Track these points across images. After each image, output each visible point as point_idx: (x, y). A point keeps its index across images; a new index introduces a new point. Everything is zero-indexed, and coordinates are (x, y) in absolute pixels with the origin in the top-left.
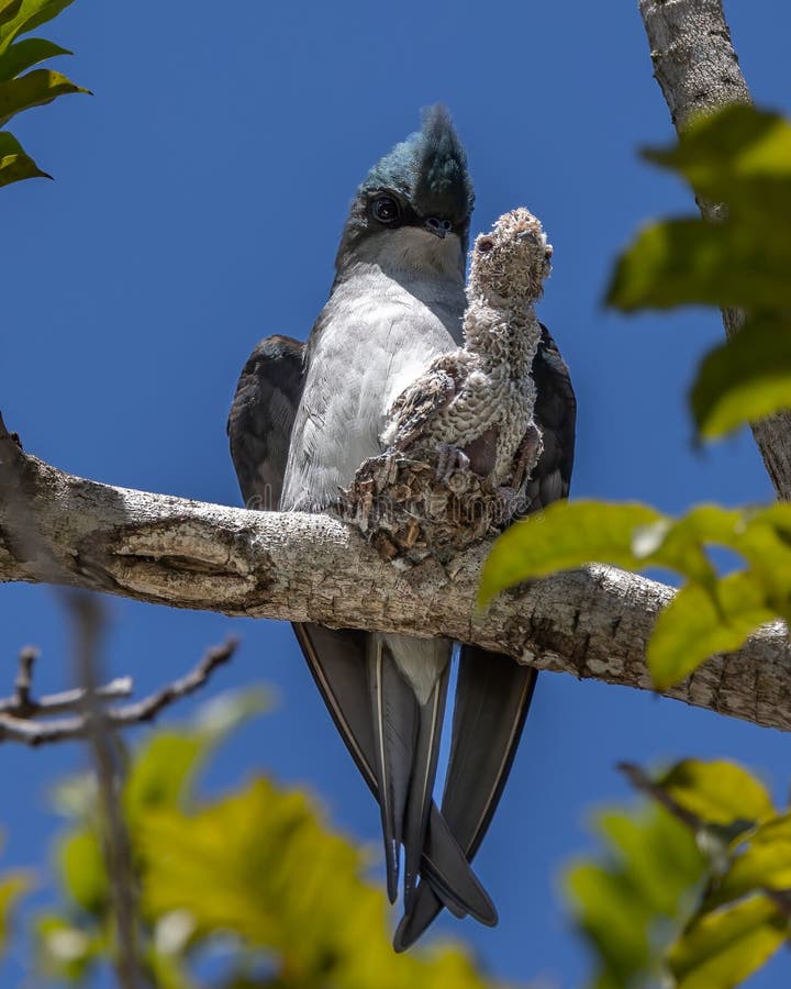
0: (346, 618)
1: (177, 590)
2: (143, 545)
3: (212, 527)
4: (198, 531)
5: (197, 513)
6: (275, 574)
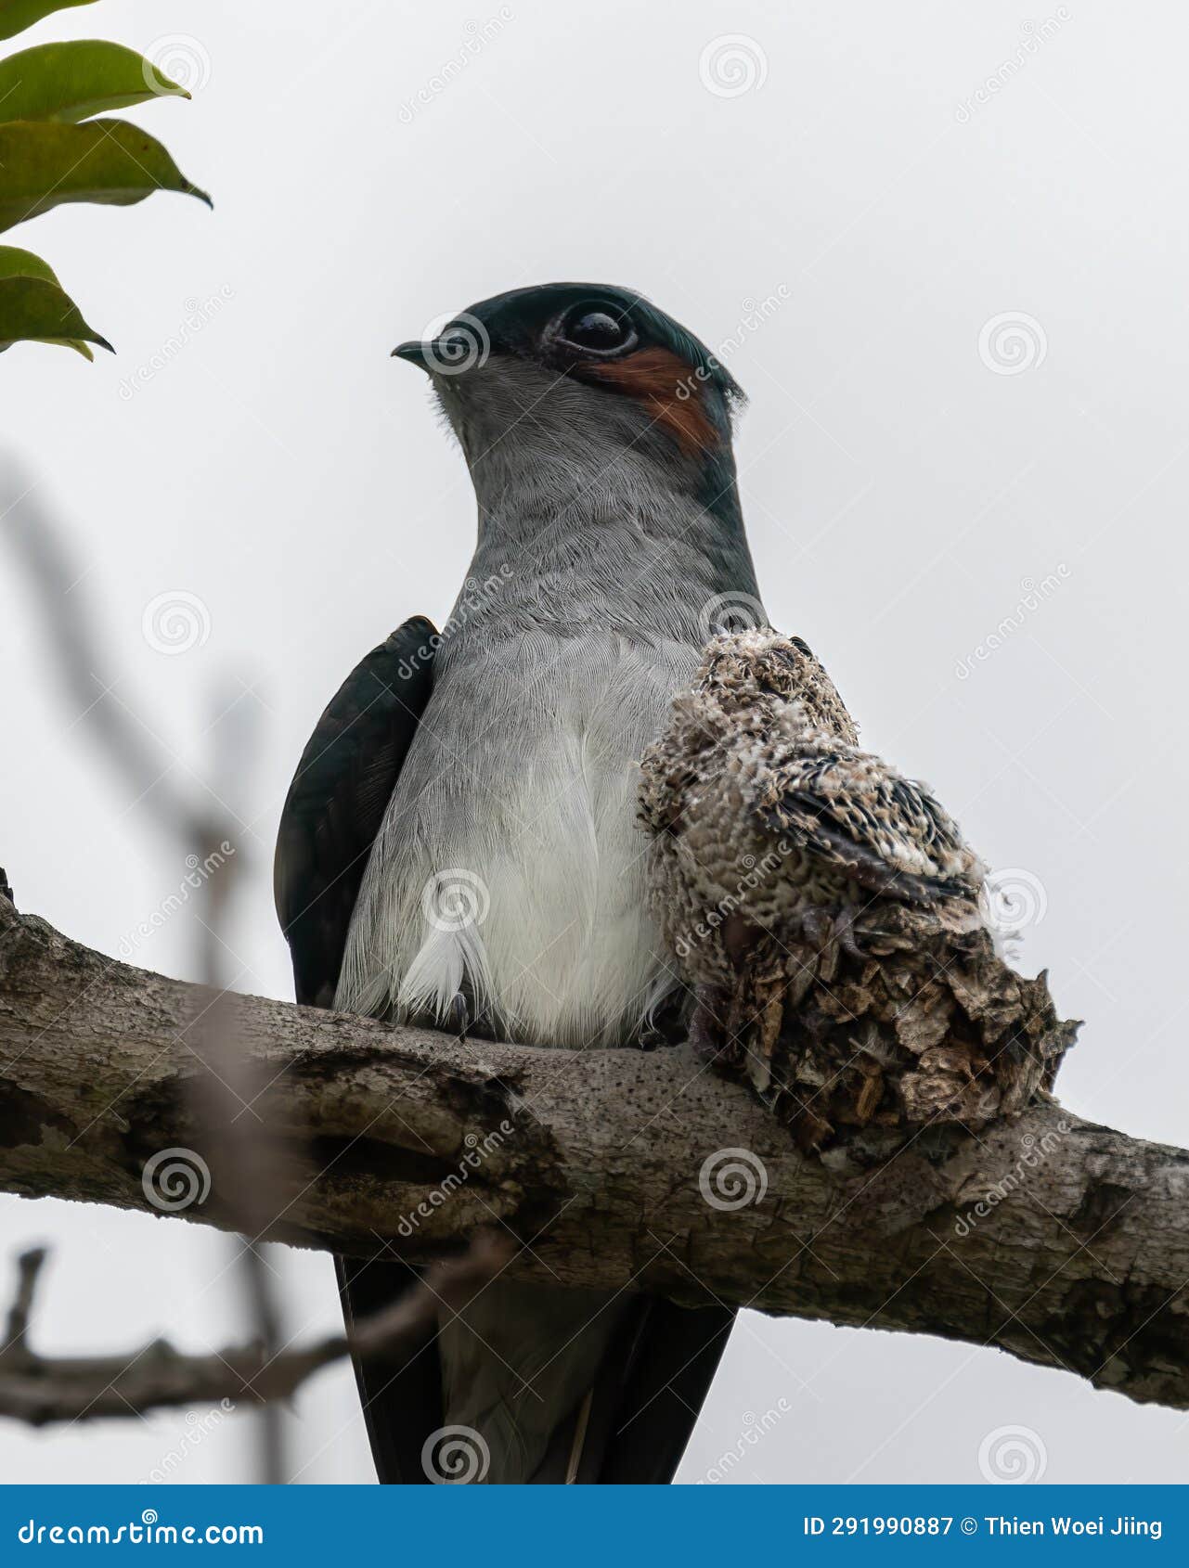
0: (718, 1281)
3: (428, 1074)
4: (396, 1081)
5: (394, 1045)
6: (563, 1179)
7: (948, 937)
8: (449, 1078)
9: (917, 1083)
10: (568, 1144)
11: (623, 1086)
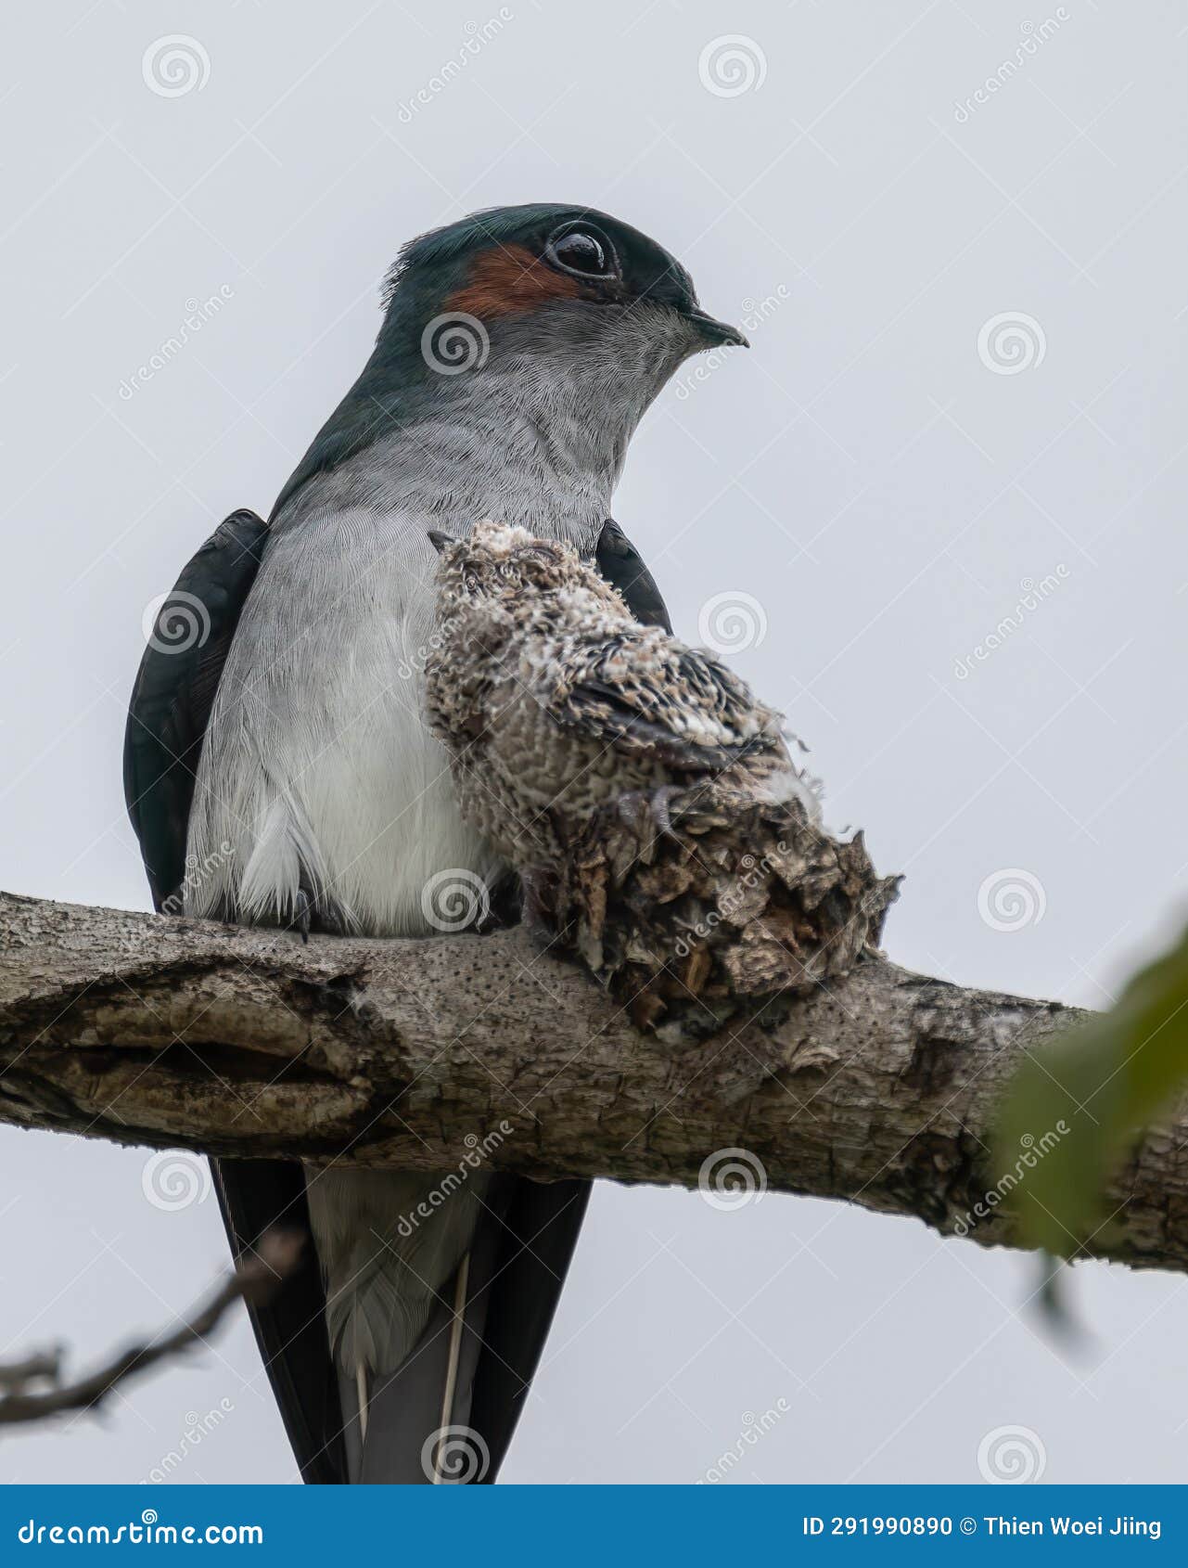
0: (569, 1158)
1: (205, 1116)
2: (126, 1024)
3: (272, 977)
4: (242, 987)
5: (237, 950)
6: (409, 1072)
7: (762, 810)
8: (292, 980)
9: (742, 957)
10: (412, 1037)
11: (461, 975)
